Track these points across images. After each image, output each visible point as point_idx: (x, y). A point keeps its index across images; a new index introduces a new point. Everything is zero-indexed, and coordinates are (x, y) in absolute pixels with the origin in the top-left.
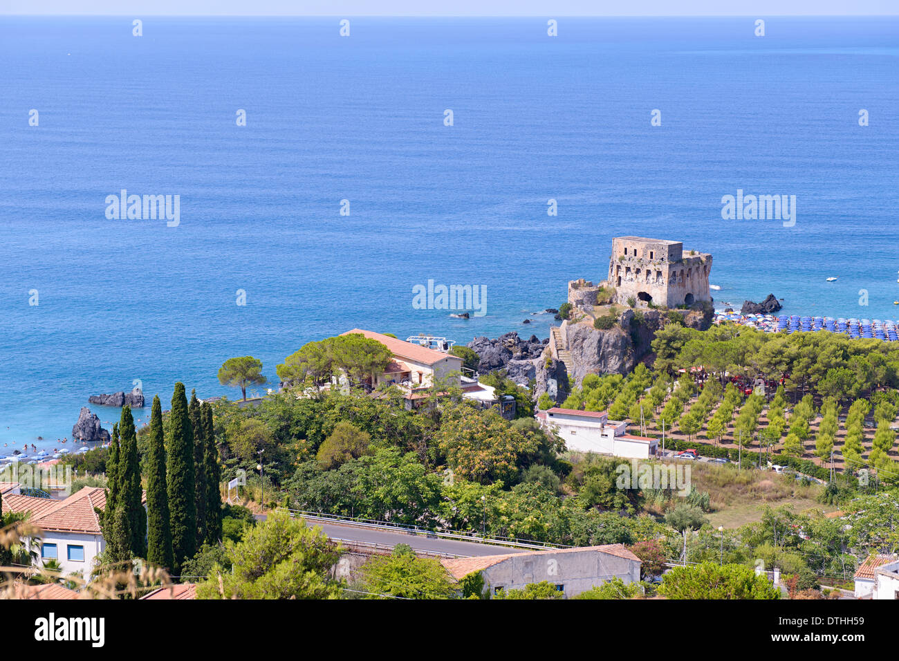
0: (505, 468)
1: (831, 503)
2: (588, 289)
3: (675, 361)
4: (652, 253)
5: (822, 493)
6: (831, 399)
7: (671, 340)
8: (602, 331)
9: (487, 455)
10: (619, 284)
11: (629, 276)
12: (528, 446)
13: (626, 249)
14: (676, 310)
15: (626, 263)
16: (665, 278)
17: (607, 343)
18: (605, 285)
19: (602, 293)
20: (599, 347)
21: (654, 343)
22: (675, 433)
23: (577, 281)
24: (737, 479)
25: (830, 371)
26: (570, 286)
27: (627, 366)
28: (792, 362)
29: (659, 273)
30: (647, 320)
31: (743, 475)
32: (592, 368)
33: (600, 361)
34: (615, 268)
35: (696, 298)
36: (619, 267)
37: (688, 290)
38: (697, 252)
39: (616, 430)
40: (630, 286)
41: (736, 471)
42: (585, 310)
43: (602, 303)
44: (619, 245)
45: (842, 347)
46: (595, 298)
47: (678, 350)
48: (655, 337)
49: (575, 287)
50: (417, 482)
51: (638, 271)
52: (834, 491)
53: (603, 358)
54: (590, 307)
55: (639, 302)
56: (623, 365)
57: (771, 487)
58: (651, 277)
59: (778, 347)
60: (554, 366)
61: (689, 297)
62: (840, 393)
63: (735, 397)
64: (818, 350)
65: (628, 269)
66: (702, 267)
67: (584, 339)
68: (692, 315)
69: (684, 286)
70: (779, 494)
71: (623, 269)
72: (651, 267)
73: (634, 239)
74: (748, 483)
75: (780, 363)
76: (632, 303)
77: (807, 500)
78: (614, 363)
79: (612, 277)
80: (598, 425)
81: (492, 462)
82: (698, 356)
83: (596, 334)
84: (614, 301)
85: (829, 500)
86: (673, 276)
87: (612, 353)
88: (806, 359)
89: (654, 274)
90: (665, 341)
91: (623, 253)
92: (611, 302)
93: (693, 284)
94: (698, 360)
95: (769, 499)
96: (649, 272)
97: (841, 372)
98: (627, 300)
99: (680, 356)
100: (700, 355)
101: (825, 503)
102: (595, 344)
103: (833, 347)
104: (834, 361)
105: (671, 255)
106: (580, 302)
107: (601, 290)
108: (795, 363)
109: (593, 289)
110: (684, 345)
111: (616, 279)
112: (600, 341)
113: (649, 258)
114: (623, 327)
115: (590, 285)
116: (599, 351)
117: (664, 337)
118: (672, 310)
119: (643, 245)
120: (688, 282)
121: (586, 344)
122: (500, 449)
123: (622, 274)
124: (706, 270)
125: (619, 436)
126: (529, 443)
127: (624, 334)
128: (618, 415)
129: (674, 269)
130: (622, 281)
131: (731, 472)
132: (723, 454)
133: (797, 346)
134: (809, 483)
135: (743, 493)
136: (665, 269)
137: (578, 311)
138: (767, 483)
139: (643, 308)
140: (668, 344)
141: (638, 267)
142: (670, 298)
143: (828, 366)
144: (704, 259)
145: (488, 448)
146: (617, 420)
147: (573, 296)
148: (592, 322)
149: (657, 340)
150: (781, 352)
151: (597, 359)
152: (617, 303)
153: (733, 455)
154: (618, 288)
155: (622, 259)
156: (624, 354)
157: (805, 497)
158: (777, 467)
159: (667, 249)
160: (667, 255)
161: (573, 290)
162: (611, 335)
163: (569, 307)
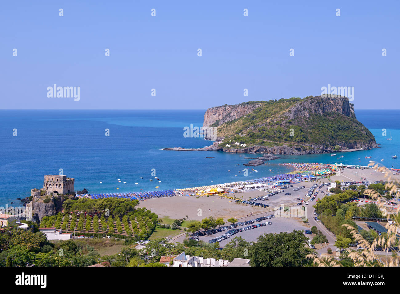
0: (36, 248)
1: (127, 244)
2: (38, 191)
3: (70, 210)
4: (57, 179)
5: (124, 242)
6: (117, 216)
7: (68, 204)
8: (46, 203)
9: (30, 245)
10: (47, 189)
11: (50, 186)
12: (42, 240)
13: (49, 179)
14: (66, 195)
15: (49, 183)
16: (62, 186)
17: (48, 207)
18: (42, 190)
19: (42, 192)
20: (46, 208)
21: (63, 205)
22: (75, 231)
23: (34, 189)
24: (99, 242)
25: (116, 209)
26: (32, 191)
27: (54, 213)
28: (105, 207)
29: (60, 185)
30: (58, 199)
31: (100, 240)
32: (44, 215)
33: (46, 212)
34: (46, 184)
35: (71, 191)
36: (47, 184)
37: (69, 189)
38: (70, 178)
39: (59, 232)
40: (51, 189)
41: (97, 239)
42: (38, 198)
43: (43, 195)
44: (47, 178)
45: (118, 201)
46: (40, 194)
47: (71, 206)
48: (63, 204)
49: (34, 191)
50: (28, 255)
51: (53, 185)
52: (127, 241)
53: (47, 211)
54: (39, 197)
55: (54, 194)
56: (53, 213)
57: (109, 243)
58: (57, 186)
59: (101, 203)
60: (35, 215)
61: (69, 191)
62: (119, 214)
63: (90, 218)
64: (112, 203)
65: (50, 184)
66: (72, 182)
67: (40, 206)
68: (70, 196)
69: (67, 188)
70: (112, 244)
71: (49, 184)
72: (58, 183)
73: (51, 175)
74: (102, 242)
75: (102, 207)
76: (52, 194)
77: (120, 245)
78: (50, 212)
79: (45, 187)
80: (54, 231)
81: (32, 246)
82: (77, 208)
83: (44, 204)
84: (46, 194)
85: (126, 244)
86: (64, 185)
87: (50, 210)
88: (109, 206)
89: (58, 185)
90: (67, 204)
91: (48, 180)
92: (45, 195)
93: (70, 187)
94: (77, 209)
95: (110, 246)
96: (57, 185)
97: (119, 208)
98: (50, 193)
99: (72, 208)
100: (78, 207)
101: (125, 245)
102: (44, 207)
103: (116, 202)
104: (117, 205)
105: (63, 179)
106: (35, 195)
107: (42, 191)
108: (106, 207)
109: (40, 191)
110: (72, 205)
111: (46, 187)
112: (46, 206)
113: (57, 181)
114: (52, 201)
115: (38, 190)
116: (46, 209)
117: (66, 203)
118: (64, 195)
119: (55, 177)
120: (68, 187)
121: (41, 208)
122: (34, 242)
123: (48, 186)
124: (73, 183)
125: (60, 234)
126: (42, 239)
127: (53, 204)
128: (58, 228)
129: (65, 183)
130: (48, 188)
131: (96, 240)
132: (91, 235)
133: (106, 202)
134: (119, 240)
135: (101, 245)
136: (62, 183)
137: (36, 198)
138: (108, 241)
139: (55, 195)
140: (67, 205)
141: (53, 183)
142: (64, 192)
143: (115, 207)
144: (72, 180)
145: (30, 243)
146: (58, 229)
147: (33, 194)
148: (43, 201)
149: (64, 204)
150: (102, 204)
151: (45, 212)
152: (47, 195)
153: (94, 235)
154: (47, 190)
155: (48, 182)
156: (53, 209)
157: (119, 244)
158: (109, 237)
159: (62, 178)
160: (62, 179)
161: (33, 192)
162: (49, 204)
163: (32, 197)
